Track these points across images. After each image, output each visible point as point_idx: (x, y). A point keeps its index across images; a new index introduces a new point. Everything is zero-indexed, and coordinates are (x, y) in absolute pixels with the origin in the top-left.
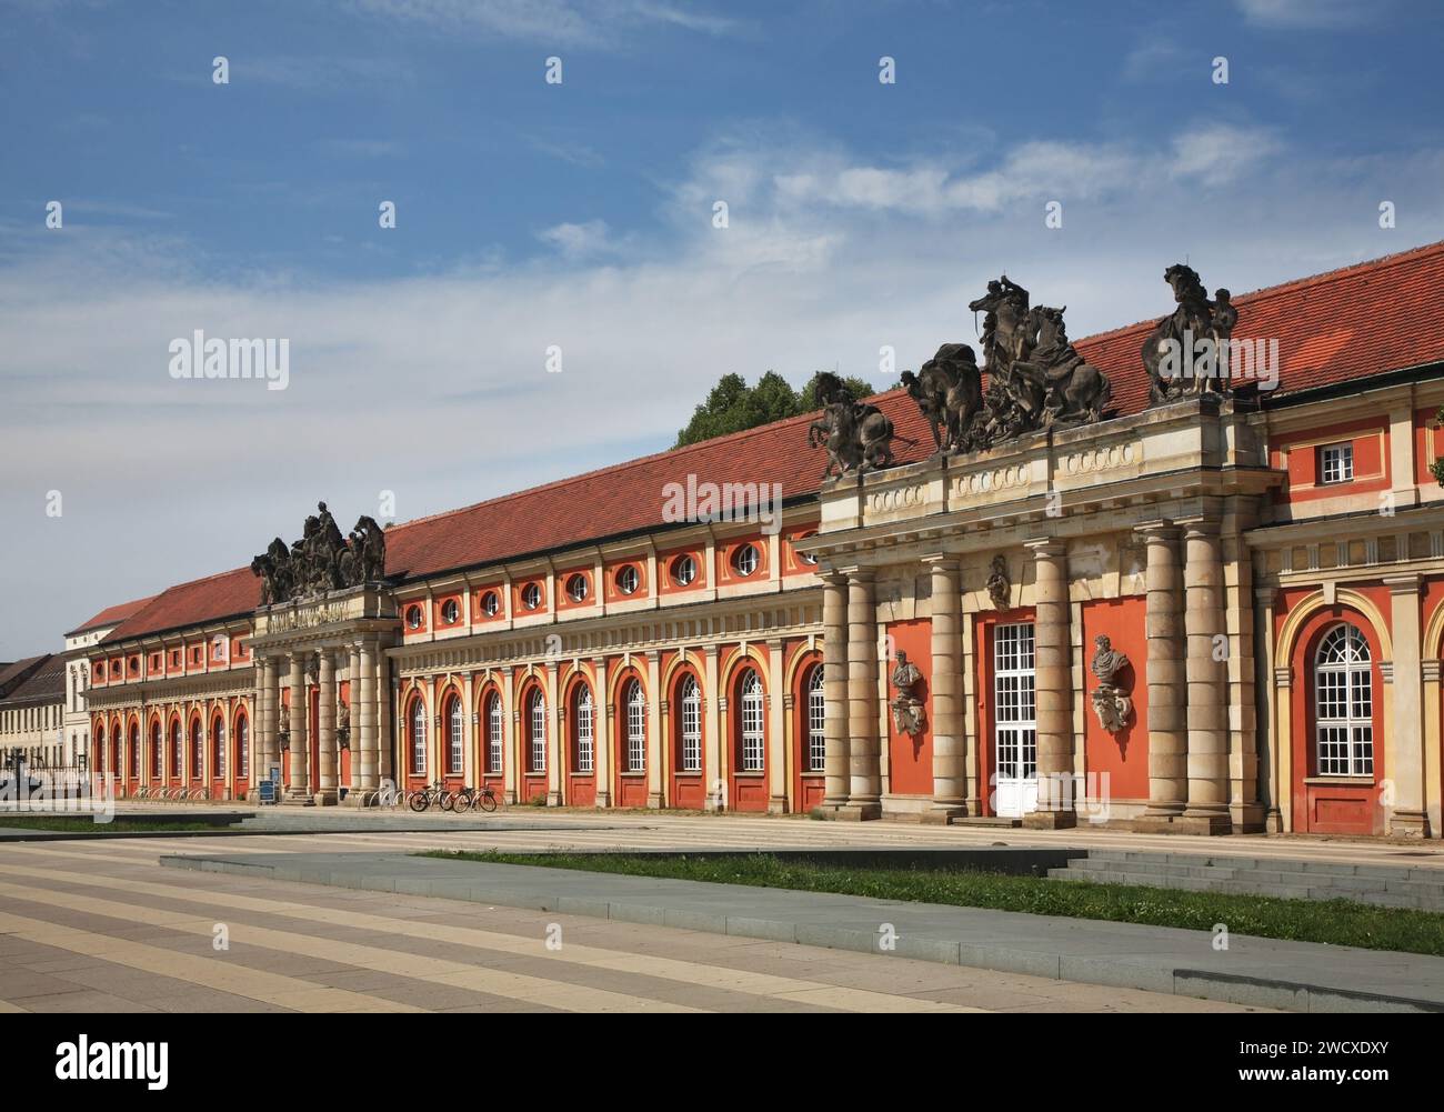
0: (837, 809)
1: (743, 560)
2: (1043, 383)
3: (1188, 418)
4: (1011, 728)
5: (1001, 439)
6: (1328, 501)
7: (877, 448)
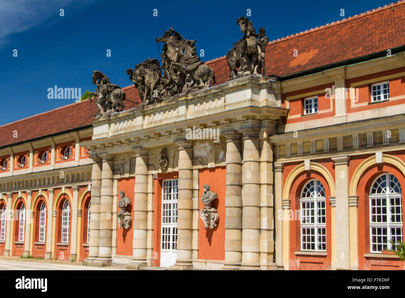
0: (93, 261)
1: (66, 153)
2: (185, 72)
3: (245, 84)
4: (168, 227)
5: (167, 97)
6: (306, 122)
7: (118, 103)
